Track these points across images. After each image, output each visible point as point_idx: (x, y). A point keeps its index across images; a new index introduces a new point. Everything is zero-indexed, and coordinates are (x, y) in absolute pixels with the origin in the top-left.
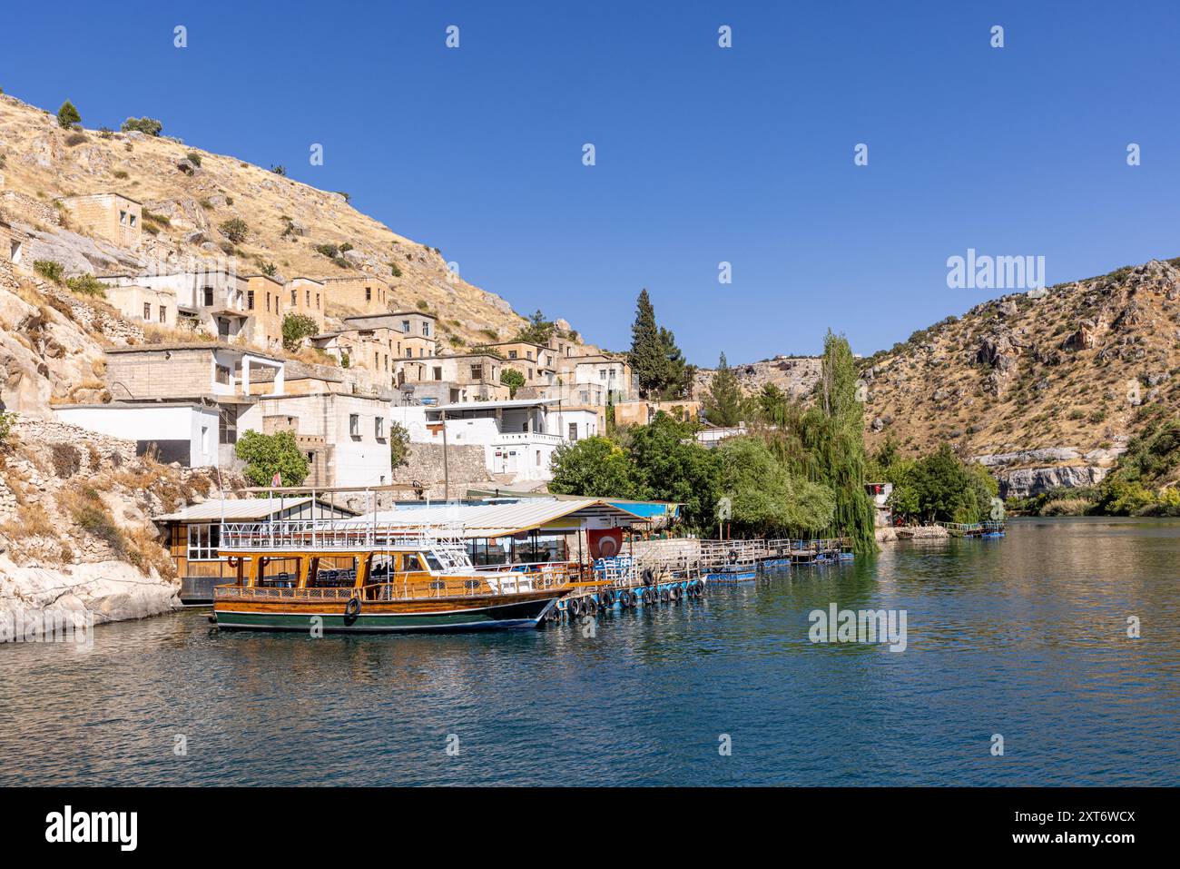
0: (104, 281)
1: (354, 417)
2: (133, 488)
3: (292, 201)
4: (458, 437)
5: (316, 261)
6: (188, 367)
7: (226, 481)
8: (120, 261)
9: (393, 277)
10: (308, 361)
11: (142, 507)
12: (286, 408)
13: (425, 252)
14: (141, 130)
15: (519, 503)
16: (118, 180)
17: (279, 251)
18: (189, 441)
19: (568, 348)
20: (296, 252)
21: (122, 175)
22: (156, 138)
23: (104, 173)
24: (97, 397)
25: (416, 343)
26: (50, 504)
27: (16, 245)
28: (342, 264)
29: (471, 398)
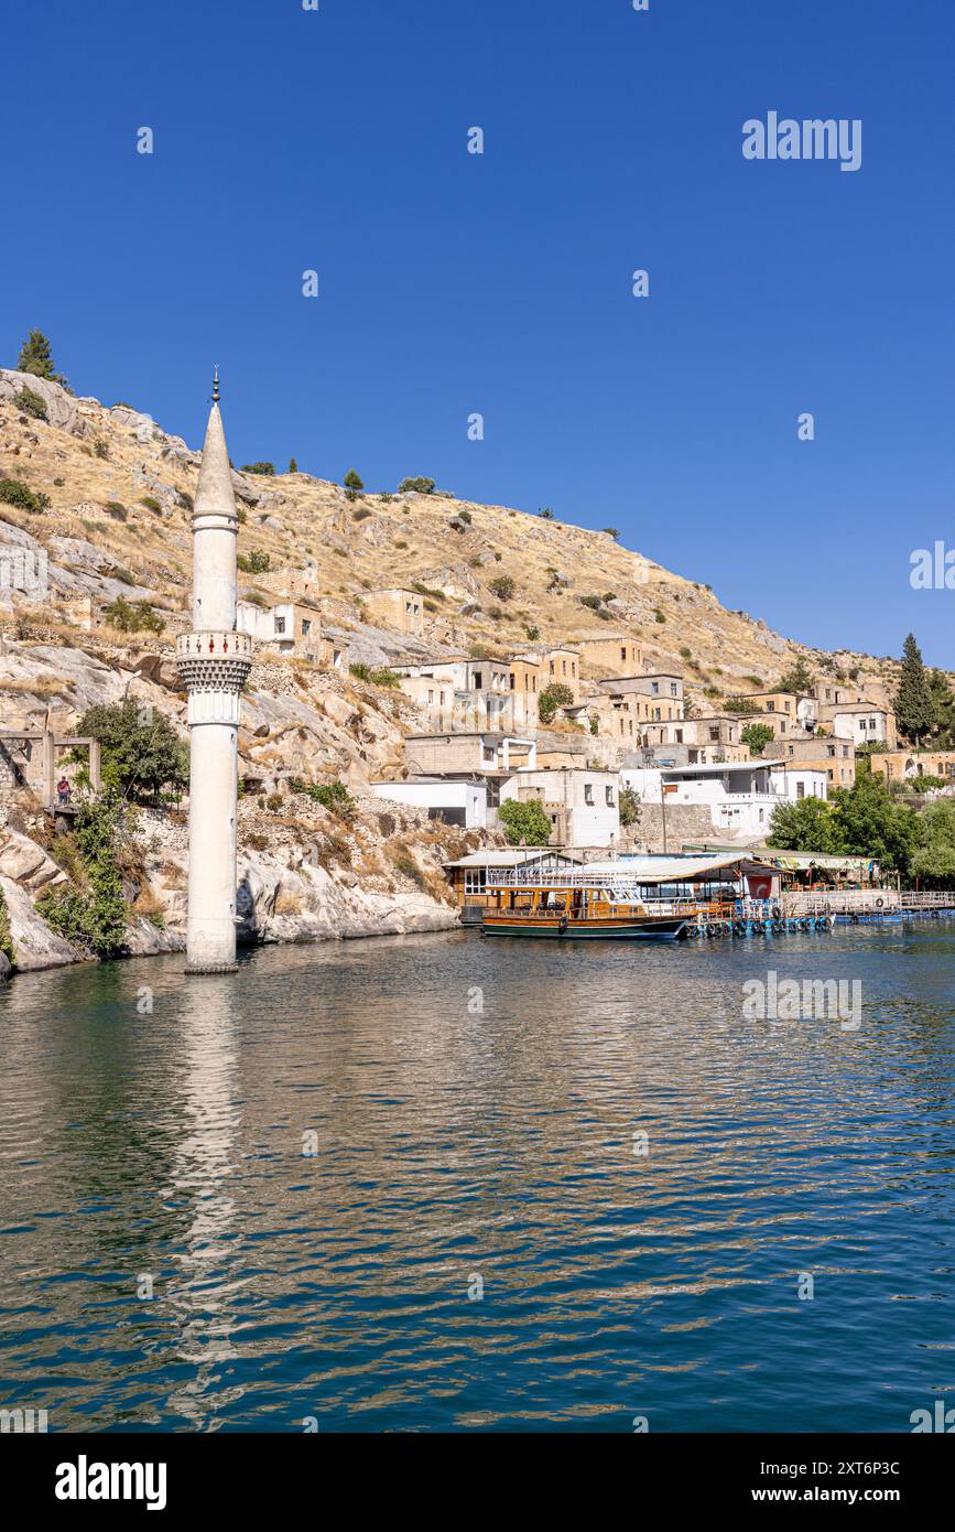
0: (397, 670)
1: (588, 787)
2: (429, 843)
3: (558, 548)
4: (686, 797)
5: (579, 614)
6: (463, 749)
7: (491, 838)
8: (408, 649)
9: (657, 624)
10: (561, 731)
11: (434, 856)
12: (536, 780)
13: (694, 590)
14: (416, 490)
15: (717, 857)
16: (399, 551)
17: (544, 605)
18: (464, 809)
19: (837, 693)
20: (560, 605)
21: (402, 546)
22: (429, 496)
23: (387, 544)
24: (398, 772)
25: (663, 704)
26: (380, 854)
27: (337, 653)
28: (604, 616)
29: (709, 760)
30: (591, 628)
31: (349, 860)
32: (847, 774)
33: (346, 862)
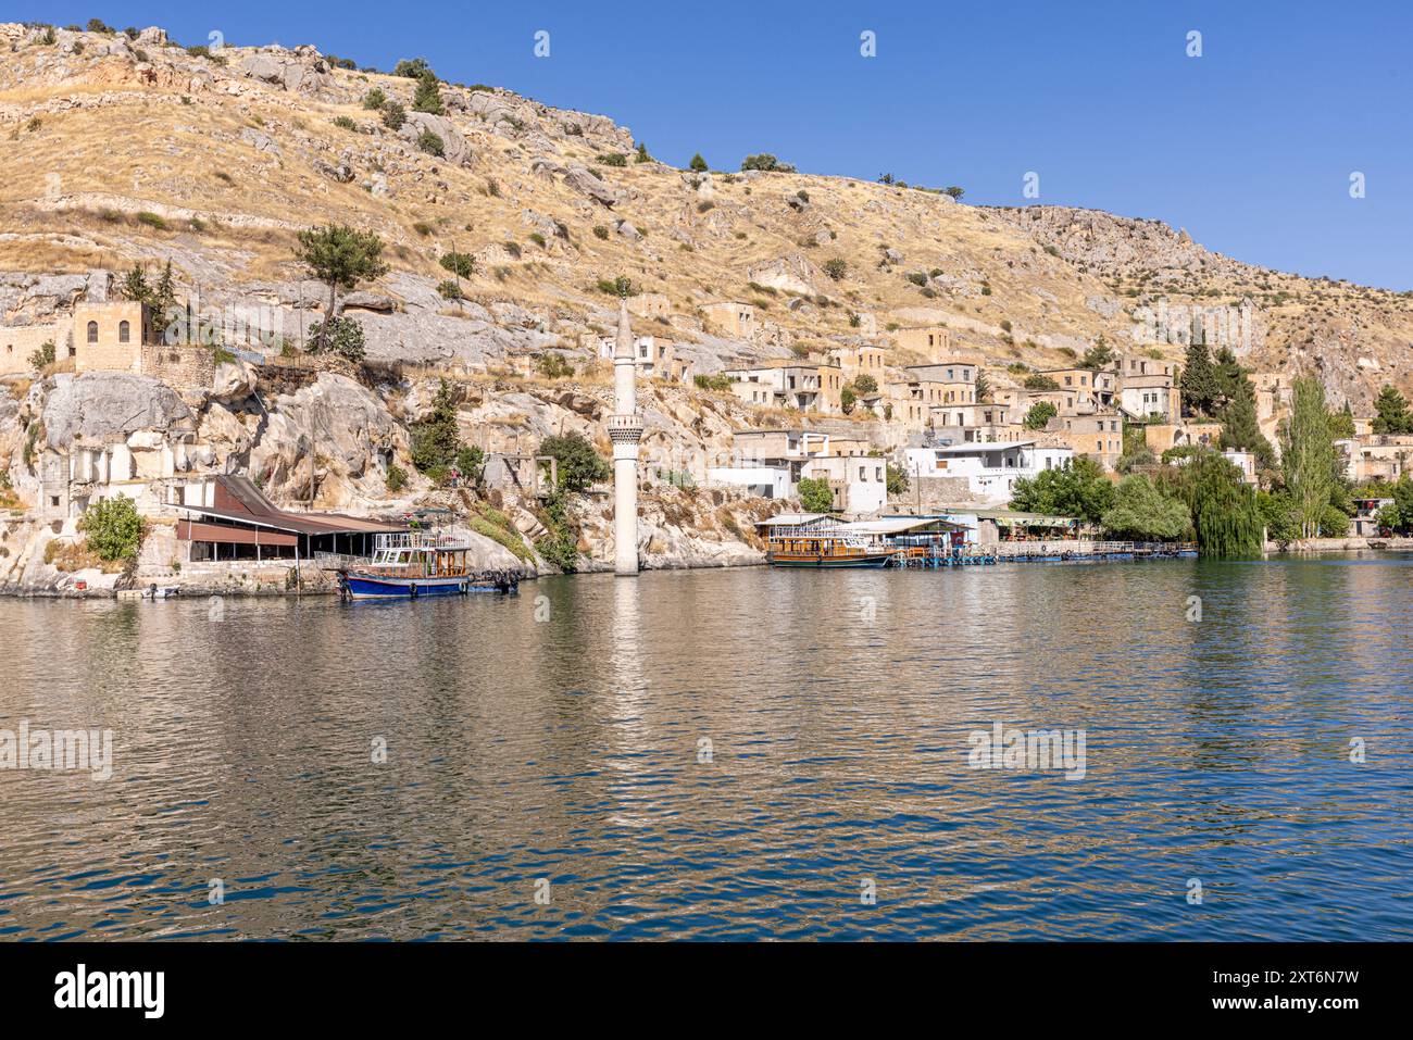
0: (730, 374)
1: (862, 469)
2: (746, 510)
3: (894, 220)
4: (952, 471)
5: (906, 292)
6: (774, 442)
7: (790, 505)
8: (740, 354)
9: (982, 297)
10: (858, 419)
11: (749, 519)
12: (825, 464)
14: (758, 168)
16: (739, 241)
17: (873, 284)
18: (774, 485)
19: (1143, 364)
20: (888, 284)
21: (742, 236)
22: (770, 173)
23: (728, 234)
25: (958, 388)
26: (713, 518)
27: (684, 368)
28: (929, 294)
29: (984, 439)
30: (915, 306)
31: (693, 521)
32: (1114, 445)
33: (691, 523)
